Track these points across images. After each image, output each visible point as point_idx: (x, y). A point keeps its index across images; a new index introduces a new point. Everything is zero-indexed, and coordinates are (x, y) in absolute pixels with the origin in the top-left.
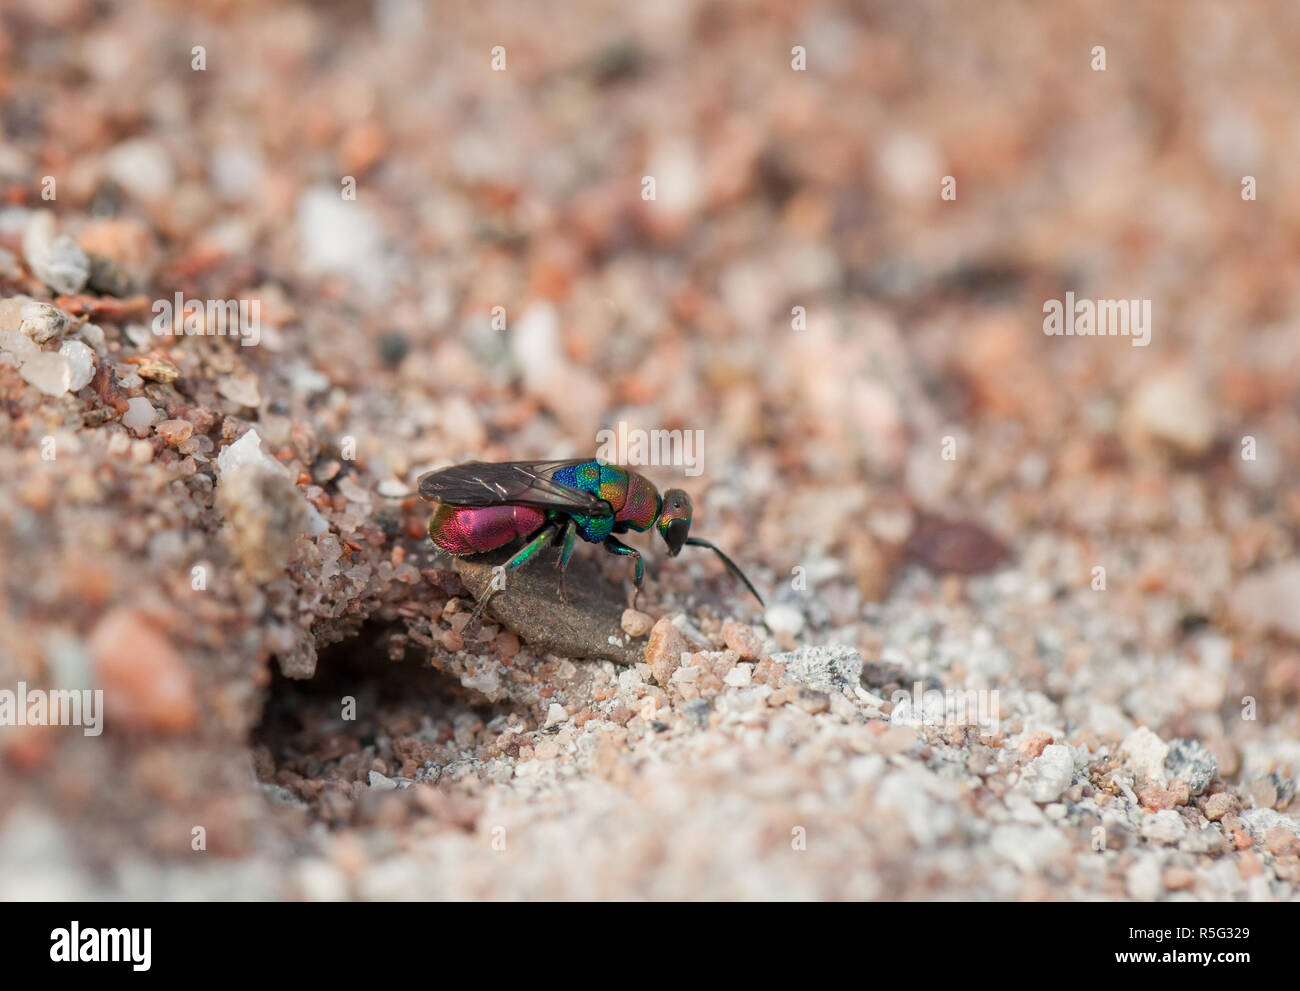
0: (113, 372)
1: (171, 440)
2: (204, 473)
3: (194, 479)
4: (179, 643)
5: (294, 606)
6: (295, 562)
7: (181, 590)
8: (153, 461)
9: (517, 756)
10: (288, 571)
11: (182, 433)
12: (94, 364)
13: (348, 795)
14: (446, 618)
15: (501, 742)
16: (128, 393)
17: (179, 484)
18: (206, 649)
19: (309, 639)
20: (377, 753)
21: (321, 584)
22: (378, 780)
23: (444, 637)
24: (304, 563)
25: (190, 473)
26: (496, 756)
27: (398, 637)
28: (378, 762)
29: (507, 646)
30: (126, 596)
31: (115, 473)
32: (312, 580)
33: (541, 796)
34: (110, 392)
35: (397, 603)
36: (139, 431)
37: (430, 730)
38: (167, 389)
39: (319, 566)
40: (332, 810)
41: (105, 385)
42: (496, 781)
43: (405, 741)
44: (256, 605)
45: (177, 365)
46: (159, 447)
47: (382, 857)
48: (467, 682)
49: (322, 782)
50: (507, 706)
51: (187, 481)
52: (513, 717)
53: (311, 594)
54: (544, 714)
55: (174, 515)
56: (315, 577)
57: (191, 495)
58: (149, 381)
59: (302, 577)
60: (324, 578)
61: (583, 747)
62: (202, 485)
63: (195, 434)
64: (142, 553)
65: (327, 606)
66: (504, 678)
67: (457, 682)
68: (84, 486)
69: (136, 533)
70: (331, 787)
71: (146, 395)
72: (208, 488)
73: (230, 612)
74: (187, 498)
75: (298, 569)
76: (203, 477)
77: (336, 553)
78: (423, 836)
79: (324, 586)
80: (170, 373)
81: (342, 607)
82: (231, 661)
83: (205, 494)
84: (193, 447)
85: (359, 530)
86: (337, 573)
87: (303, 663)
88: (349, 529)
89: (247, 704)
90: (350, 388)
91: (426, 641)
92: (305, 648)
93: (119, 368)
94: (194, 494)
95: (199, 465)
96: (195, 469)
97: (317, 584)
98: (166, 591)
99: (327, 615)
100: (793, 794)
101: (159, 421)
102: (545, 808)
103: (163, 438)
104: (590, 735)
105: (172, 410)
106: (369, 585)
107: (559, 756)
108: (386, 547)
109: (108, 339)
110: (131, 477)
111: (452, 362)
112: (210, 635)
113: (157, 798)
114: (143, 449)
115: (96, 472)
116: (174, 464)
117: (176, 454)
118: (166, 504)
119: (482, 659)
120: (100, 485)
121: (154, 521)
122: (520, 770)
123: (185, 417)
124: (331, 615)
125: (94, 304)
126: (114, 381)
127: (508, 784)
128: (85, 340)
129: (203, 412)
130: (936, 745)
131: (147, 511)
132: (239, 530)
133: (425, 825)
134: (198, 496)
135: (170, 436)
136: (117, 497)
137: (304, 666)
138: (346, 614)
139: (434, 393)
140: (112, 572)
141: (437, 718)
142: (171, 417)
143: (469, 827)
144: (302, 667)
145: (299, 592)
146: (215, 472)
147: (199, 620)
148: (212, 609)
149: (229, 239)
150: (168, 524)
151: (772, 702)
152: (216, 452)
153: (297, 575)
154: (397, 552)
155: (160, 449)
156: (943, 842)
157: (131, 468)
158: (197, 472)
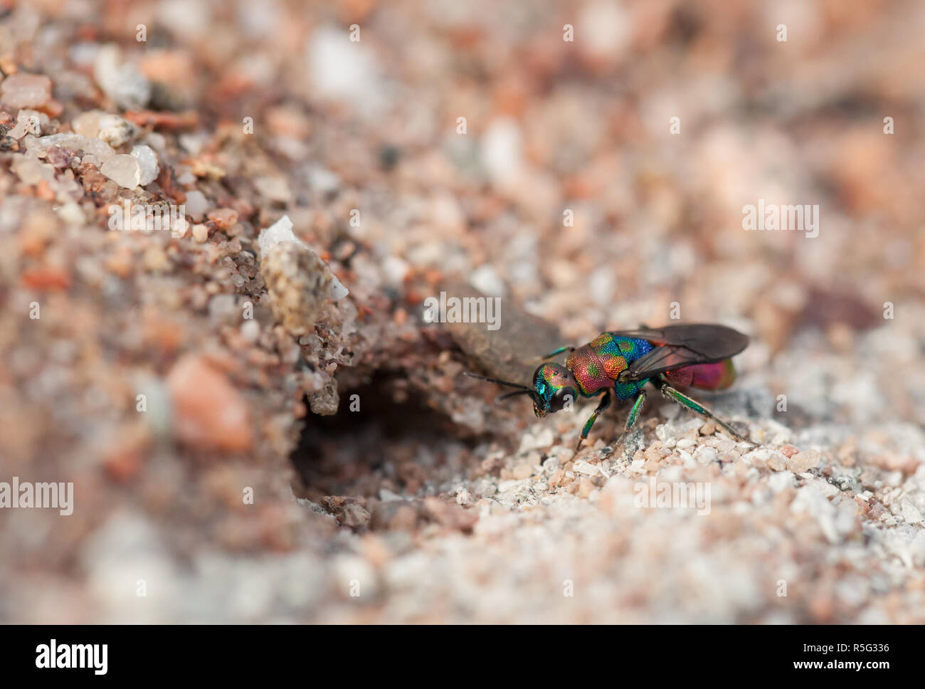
0: (173, 172)
1: (221, 225)
2: (248, 251)
3: (240, 256)
4: (237, 383)
5: (322, 357)
6: (320, 322)
7: (236, 341)
8: (207, 241)
9: (498, 476)
10: (316, 328)
11: (230, 219)
12: (159, 165)
13: (365, 507)
14: (441, 367)
15: (487, 464)
16: (185, 188)
17: (228, 259)
18: (256, 387)
19: (333, 383)
20: (385, 476)
21: (342, 339)
22: (388, 496)
23: (439, 382)
24: (328, 323)
25: (236, 251)
26: (482, 476)
27: (401, 383)
28: (387, 483)
29: (489, 389)
30: (195, 344)
31: (180, 250)
32: (335, 336)
33: (520, 507)
34: (171, 187)
35: (402, 355)
36: (196, 218)
37: (427, 458)
38: (216, 185)
39: (339, 325)
40: (354, 518)
41: (168, 181)
42: (483, 496)
43: (408, 466)
44: (293, 355)
45: (223, 166)
46: (212, 229)
47: (403, 553)
48: (457, 417)
49: (344, 498)
50: (489, 437)
51: (235, 258)
52: (494, 446)
53: (334, 347)
54: (518, 443)
55: (226, 283)
56: (337, 334)
57: (237, 268)
58: (202, 179)
59: (327, 334)
60: (345, 334)
61: (549, 469)
62: (246, 260)
63: (239, 220)
64: (204, 312)
65: (347, 357)
66: (488, 416)
67: (448, 418)
68: (157, 259)
69: (199, 296)
70: (352, 502)
71: (199, 189)
72: (251, 263)
73: (274, 359)
74: (235, 271)
75: (324, 327)
76: (246, 254)
77: (353, 315)
78: (431, 537)
79: (345, 340)
80: (218, 172)
81: (357, 358)
82: (276, 398)
83: (249, 267)
84: (237, 230)
85: (370, 297)
86: (353, 330)
87: (328, 402)
88: (362, 296)
89: (289, 432)
90: (358, 185)
91: (424, 386)
92: (330, 389)
93: (177, 168)
94: (240, 268)
95: (243, 245)
96: (240, 248)
97: (338, 339)
98: (224, 342)
99: (346, 364)
100: (727, 502)
101: (210, 210)
102: (525, 515)
103: (215, 223)
104: (554, 459)
105: (220, 201)
106: (379, 341)
107: (533, 475)
108: (391, 311)
109: (168, 146)
110: (192, 252)
111: (435, 168)
112: (259, 377)
113: (223, 504)
114: (201, 231)
115: (166, 248)
116: (224, 244)
117: (225, 237)
118: (221, 274)
119: (470, 400)
120: (170, 259)
121: (212, 287)
122: (503, 486)
123: (230, 206)
124: (350, 364)
125: (155, 118)
126: (174, 178)
127: (493, 498)
128: (150, 146)
129: (244, 203)
130: (835, 465)
131: (207, 279)
132: (280, 295)
133: (433, 529)
134: (243, 269)
135: (220, 222)
136: (182, 267)
137: (329, 405)
138: (361, 364)
139: (425, 191)
140: (181, 327)
141: (432, 447)
142: (219, 207)
143: (467, 531)
144: (328, 406)
145: (325, 345)
146: (256, 251)
147: (251, 365)
148: (260, 357)
149: (255, 70)
150: (222, 290)
151: (702, 431)
152: (256, 235)
153: (323, 332)
154: (400, 314)
155: (212, 232)
156: (846, 539)
157: (192, 246)
158: (242, 250)
